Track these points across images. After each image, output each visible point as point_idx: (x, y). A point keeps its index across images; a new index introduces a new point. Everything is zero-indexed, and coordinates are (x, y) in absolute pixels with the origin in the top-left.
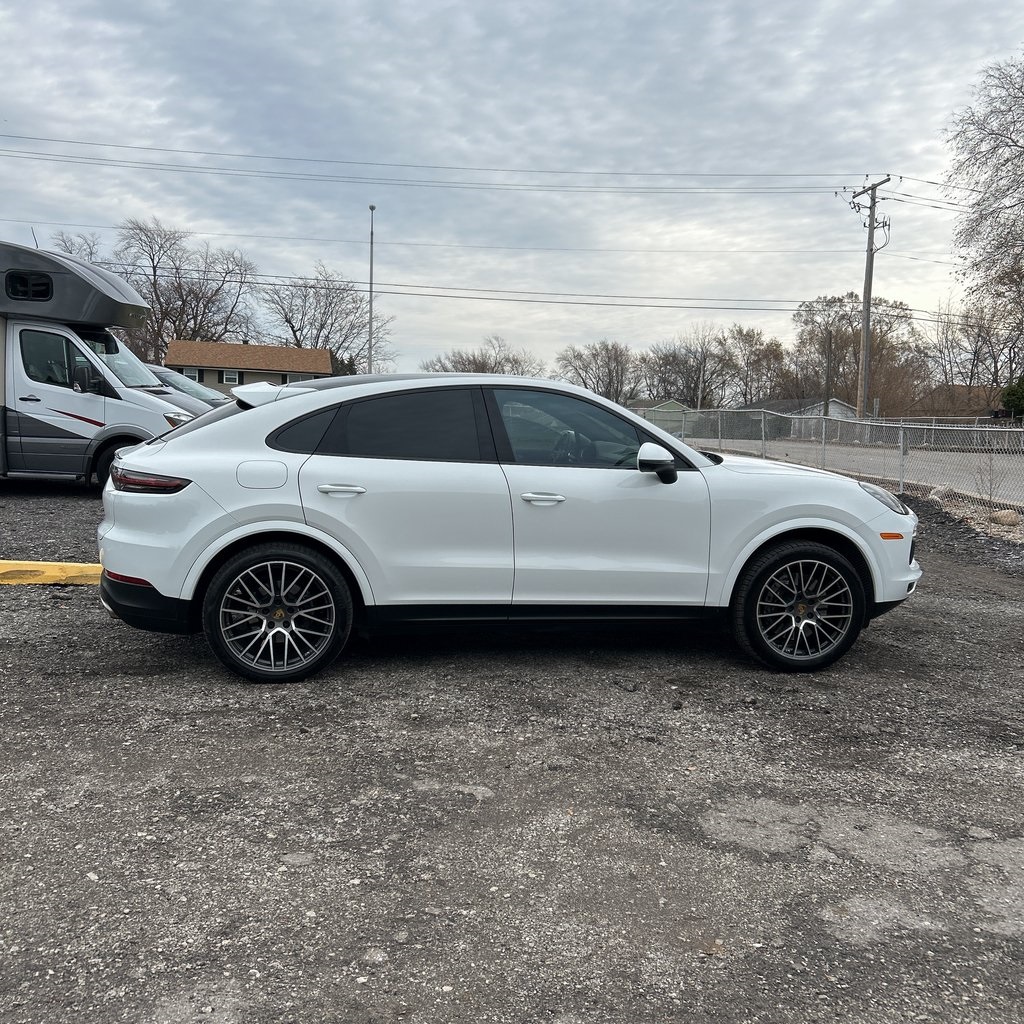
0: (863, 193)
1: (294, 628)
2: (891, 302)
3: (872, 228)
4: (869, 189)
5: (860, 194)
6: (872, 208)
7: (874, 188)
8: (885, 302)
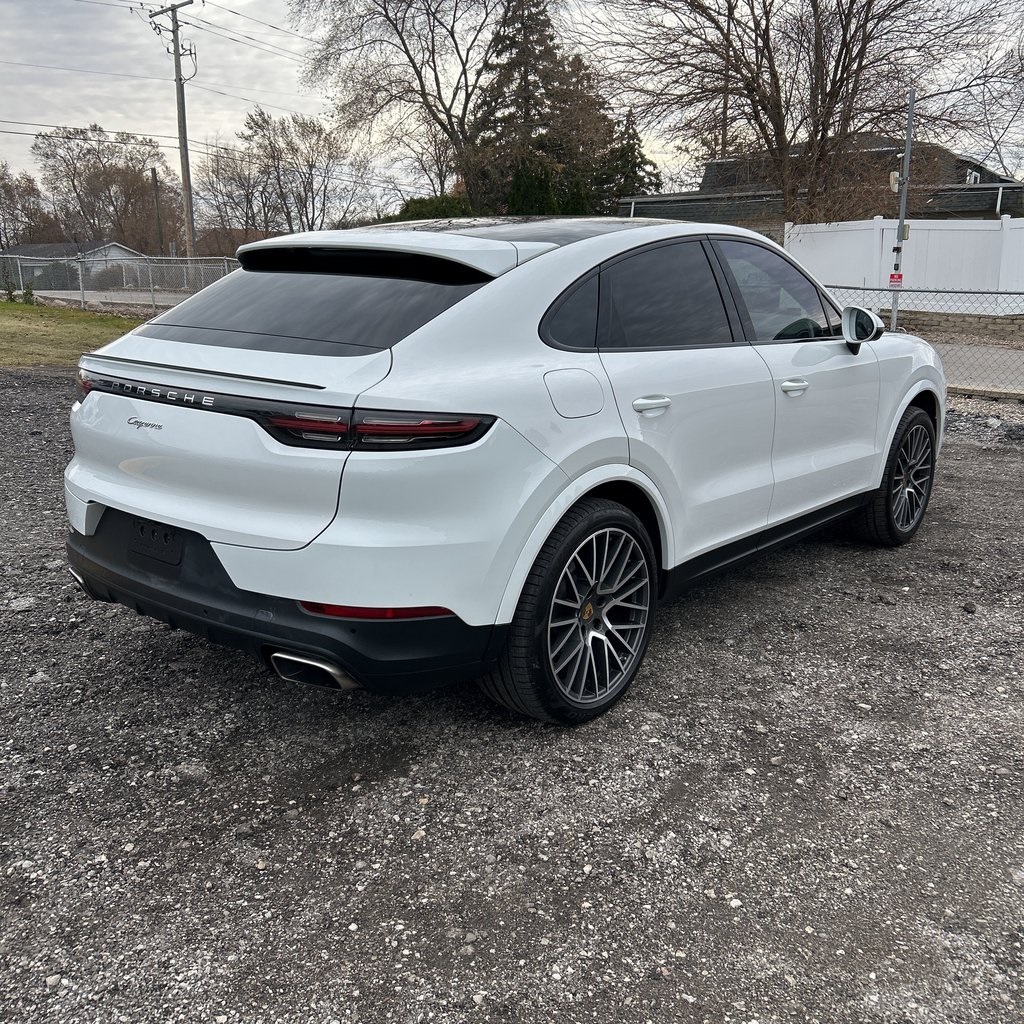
0: (161, 13)
1: (610, 626)
2: (140, 138)
3: (178, 55)
4: (169, 9)
5: (157, 14)
6: (175, 32)
7: (174, 9)
8: (133, 137)
